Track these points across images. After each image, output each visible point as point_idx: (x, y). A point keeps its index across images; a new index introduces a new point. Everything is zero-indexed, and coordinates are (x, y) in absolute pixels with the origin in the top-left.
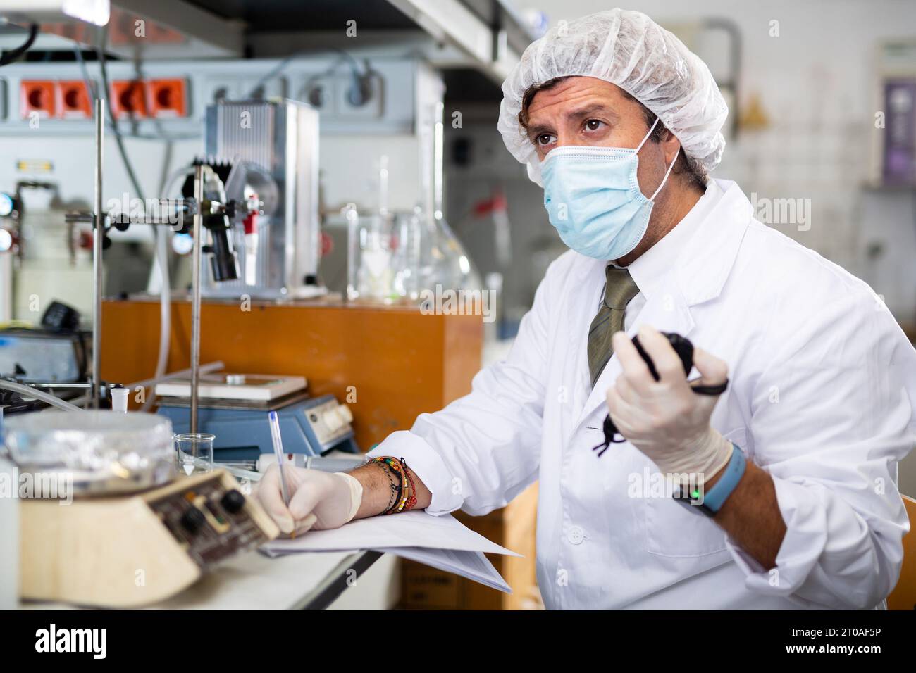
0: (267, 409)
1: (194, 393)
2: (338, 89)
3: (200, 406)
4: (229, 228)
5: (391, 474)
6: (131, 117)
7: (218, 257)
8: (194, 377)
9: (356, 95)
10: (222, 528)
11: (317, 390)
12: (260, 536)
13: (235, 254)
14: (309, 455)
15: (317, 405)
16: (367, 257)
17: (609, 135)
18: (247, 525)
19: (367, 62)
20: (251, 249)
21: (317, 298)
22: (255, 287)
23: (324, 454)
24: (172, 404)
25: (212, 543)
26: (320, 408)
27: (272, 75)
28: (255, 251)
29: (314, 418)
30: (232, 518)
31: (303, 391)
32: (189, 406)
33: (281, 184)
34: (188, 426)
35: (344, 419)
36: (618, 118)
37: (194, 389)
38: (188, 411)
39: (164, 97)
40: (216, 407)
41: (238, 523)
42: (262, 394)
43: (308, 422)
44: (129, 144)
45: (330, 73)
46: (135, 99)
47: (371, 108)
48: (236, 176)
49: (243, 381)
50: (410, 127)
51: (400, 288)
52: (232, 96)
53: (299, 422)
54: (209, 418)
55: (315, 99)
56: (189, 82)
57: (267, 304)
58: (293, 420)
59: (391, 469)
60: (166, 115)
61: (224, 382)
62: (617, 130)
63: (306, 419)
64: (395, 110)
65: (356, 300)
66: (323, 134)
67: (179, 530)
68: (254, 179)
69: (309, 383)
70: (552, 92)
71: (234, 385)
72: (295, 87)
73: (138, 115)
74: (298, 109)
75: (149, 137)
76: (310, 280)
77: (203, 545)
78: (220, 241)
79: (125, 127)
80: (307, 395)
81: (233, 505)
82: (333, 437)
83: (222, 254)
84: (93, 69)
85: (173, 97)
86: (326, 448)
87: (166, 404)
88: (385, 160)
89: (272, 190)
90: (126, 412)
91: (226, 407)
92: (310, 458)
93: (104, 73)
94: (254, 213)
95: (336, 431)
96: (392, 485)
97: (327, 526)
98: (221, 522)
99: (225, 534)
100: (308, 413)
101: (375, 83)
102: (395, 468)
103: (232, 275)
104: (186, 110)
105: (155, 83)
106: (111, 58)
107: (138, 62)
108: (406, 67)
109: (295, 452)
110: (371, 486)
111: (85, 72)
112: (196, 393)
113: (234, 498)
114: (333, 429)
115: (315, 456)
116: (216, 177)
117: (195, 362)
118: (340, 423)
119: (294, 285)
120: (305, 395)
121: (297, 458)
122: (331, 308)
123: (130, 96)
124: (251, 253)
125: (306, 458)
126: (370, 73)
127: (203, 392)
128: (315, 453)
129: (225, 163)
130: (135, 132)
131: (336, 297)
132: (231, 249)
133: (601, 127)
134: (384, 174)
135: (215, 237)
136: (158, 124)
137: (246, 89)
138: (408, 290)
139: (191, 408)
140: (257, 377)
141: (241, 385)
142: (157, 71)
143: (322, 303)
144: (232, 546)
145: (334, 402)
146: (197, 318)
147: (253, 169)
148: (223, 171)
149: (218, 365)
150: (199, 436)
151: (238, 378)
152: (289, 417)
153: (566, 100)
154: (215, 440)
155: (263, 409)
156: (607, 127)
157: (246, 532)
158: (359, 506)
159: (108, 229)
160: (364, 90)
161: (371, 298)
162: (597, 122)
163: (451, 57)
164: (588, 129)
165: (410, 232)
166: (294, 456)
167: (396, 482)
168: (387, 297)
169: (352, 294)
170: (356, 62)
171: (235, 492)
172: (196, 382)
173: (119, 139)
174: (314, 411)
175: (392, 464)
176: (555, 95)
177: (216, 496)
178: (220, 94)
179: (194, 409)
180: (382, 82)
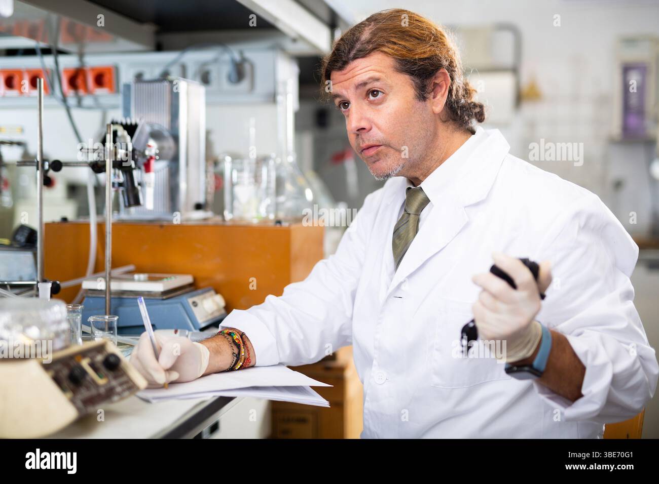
0: (161, 298)
1: (108, 287)
2: (222, 71)
3: (112, 296)
4: (135, 169)
5: (233, 345)
6: (77, 94)
7: (127, 191)
8: (108, 275)
9: (234, 76)
10: (101, 382)
11: (201, 284)
12: (132, 387)
13: (139, 188)
14: (190, 330)
15: (199, 294)
16: (238, 190)
17: (386, 100)
18: (123, 379)
19: (241, 53)
20: (150, 184)
21: (205, 219)
22: (153, 210)
23: (202, 330)
24: (94, 295)
25: (93, 392)
26: (201, 297)
27: (173, 63)
28: (153, 185)
29: (195, 304)
30: (111, 374)
31: (190, 285)
32: (104, 296)
33: (176, 138)
34: (104, 310)
35: (217, 304)
36: (391, 87)
37: (108, 284)
38: (104, 300)
39: (100, 80)
40: (125, 296)
41: (115, 377)
42: (158, 287)
43: (191, 308)
44: (76, 113)
45: (216, 61)
46: (79, 81)
47: (245, 85)
48: (141, 132)
49: (146, 279)
50: (272, 98)
51: (263, 212)
52: (147, 76)
53: (184, 307)
54: (120, 305)
55: (205, 79)
56: (117, 69)
57: (165, 223)
58: (179, 306)
59: (234, 341)
60: (100, 92)
61: (133, 280)
62: (391, 96)
63: (189, 306)
64: (262, 86)
65: (231, 220)
66: (208, 104)
67: (66, 383)
68: (156, 135)
69: (195, 279)
70: (343, 72)
71: (139, 281)
72: (191, 71)
73: (81, 92)
74: (188, 85)
75: (90, 108)
76: (198, 207)
77: (84, 393)
78: (129, 178)
79: (72, 101)
80: (193, 287)
81: (112, 365)
82: (210, 317)
83: (130, 187)
84: (49, 60)
85: (106, 79)
86: (203, 325)
87: (90, 295)
88: (252, 121)
89: (169, 143)
90: (49, 300)
91: (131, 297)
92: (190, 333)
93: (57, 63)
94: (151, 158)
95: (212, 313)
96: (234, 353)
97: (185, 380)
98: (101, 377)
99: (103, 386)
100: (190, 301)
101: (247, 67)
102: (236, 341)
103: (137, 202)
104: (114, 89)
105: (93, 69)
106: (61, 52)
107: (81, 55)
108: (270, 55)
109: (179, 328)
110: (216, 352)
111: (43, 63)
112: (109, 287)
113: (112, 359)
114: (210, 312)
115: (195, 331)
116: (125, 133)
117: (108, 265)
118: (214, 308)
119: (187, 210)
120: (192, 288)
121: (181, 332)
122: (216, 226)
123: (75, 79)
124: (150, 186)
125: (187, 332)
126: (244, 60)
127: (115, 286)
128: (195, 329)
129: (133, 123)
130: (79, 104)
131: (218, 219)
132: (136, 184)
133: (380, 95)
134: (252, 131)
135: (125, 175)
136: (96, 99)
137: (157, 73)
138: (268, 212)
139: (105, 298)
140: (158, 275)
141: (144, 281)
142: (94, 61)
143: (210, 222)
144: (109, 394)
145: (213, 292)
146: (109, 233)
147: (156, 128)
148: (131, 129)
149: (131, 267)
150: (107, 317)
151: (143, 276)
152: (177, 303)
153: (353, 77)
154: (118, 320)
155: (158, 298)
156: (384, 95)
157: (121, 384)
158: (206, 367)
159: (47, 171)
160: (239, 72)
161: (241, 219)
162: (377, 91)
163: (301, 49)
164: (371, 98)
165: (268, 171)
166: (179, 331)
167: (236, 351)
168: (254, 218)
169: (228, 215)
170: (234, 52)
171: (114, 355)
172: (110, 279)
173: (68, 109)
174: (195, 299)
175: (235, 337)
176: (346, 74)
177: (100, 358)
178: (139, 77)
179: (107, 298)
180: (252, 67)
